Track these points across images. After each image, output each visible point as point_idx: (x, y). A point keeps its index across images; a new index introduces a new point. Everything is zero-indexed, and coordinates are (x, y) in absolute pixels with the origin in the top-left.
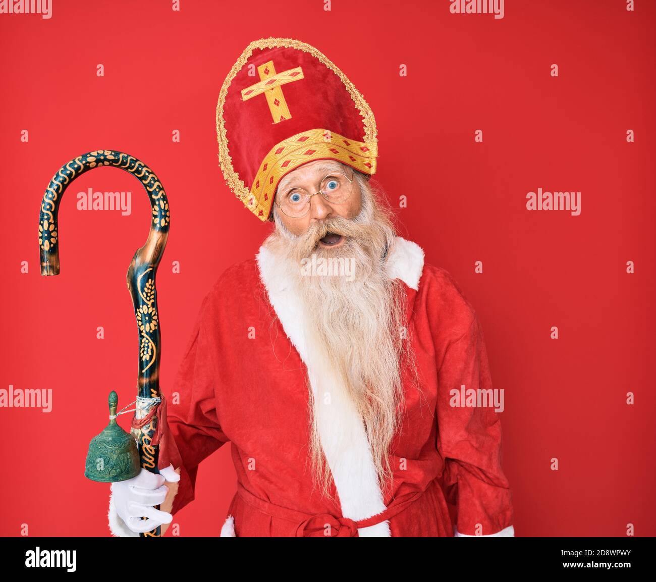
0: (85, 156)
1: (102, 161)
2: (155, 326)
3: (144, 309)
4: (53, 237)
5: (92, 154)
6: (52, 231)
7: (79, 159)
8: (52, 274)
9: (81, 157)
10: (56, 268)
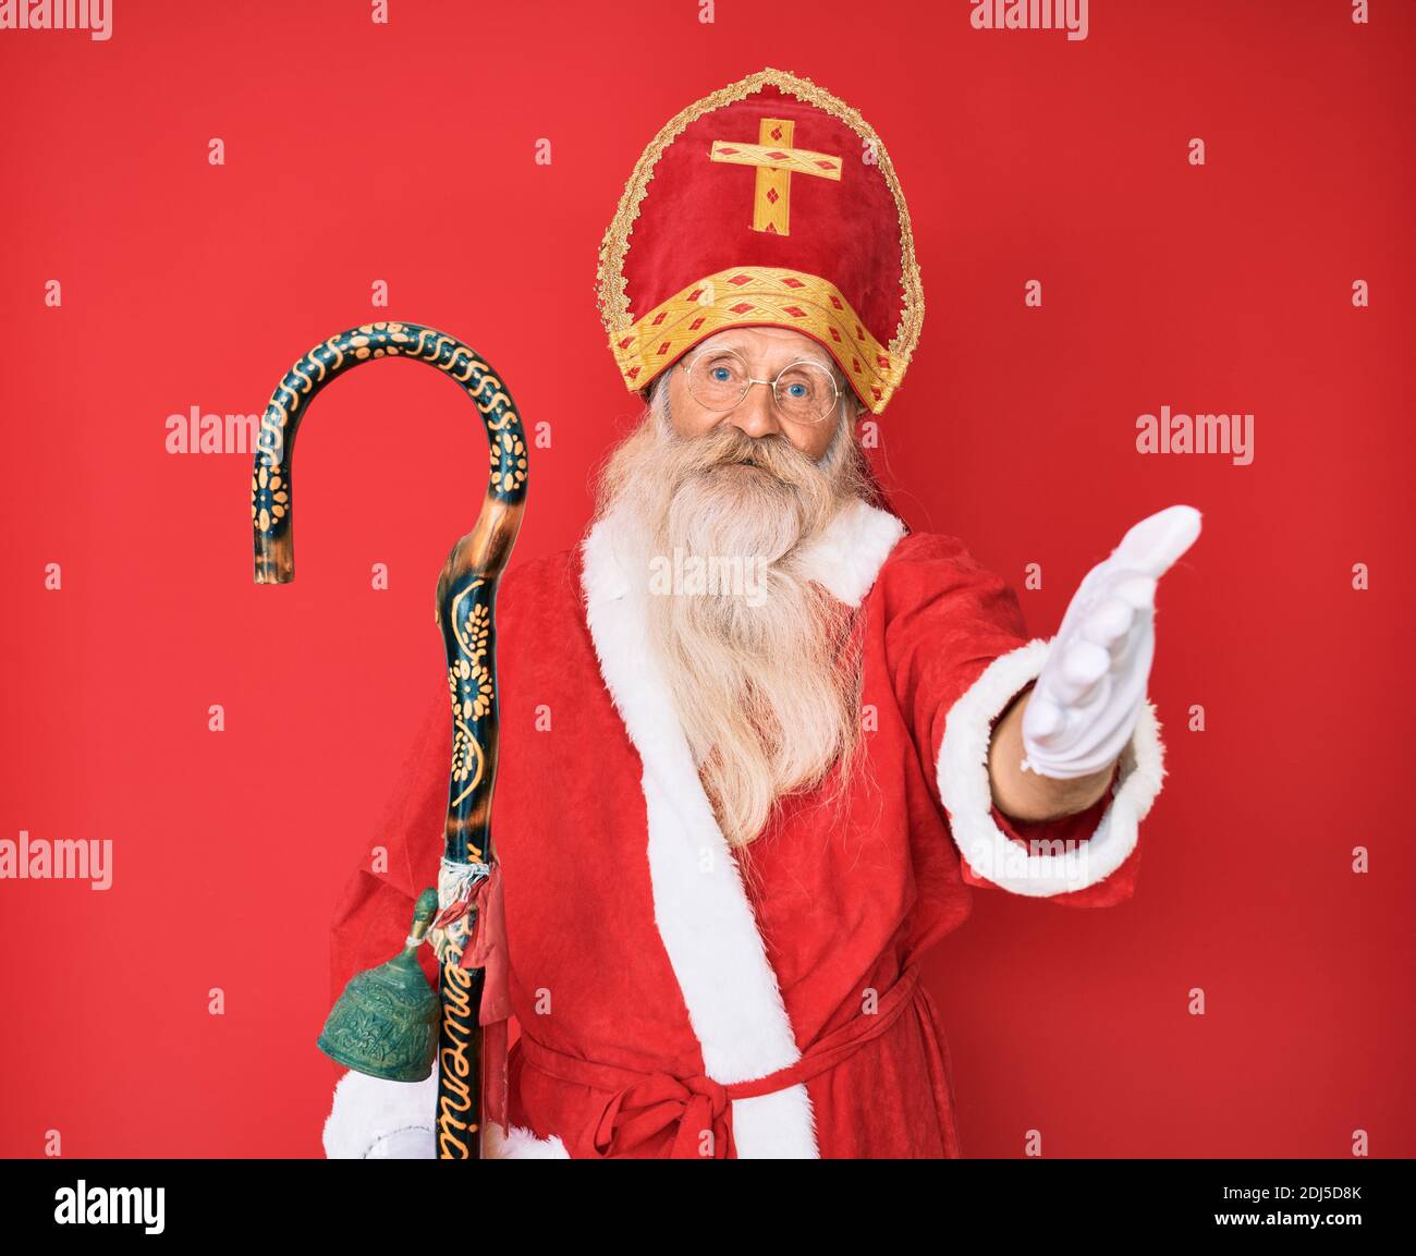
0: (347, 335)
1: (383, 346)
2: (485, 707)
3: (464, 670)
4: (276, 503)
5: (362, 329)
6: (276, 491)
7: (334, 342)
8: (274, 581)
9: (338, 337)
10: (283, 568)
